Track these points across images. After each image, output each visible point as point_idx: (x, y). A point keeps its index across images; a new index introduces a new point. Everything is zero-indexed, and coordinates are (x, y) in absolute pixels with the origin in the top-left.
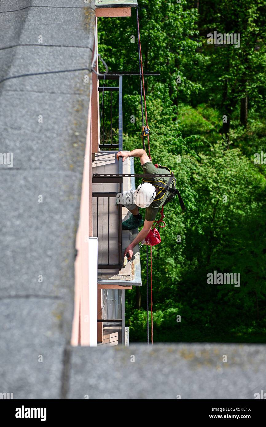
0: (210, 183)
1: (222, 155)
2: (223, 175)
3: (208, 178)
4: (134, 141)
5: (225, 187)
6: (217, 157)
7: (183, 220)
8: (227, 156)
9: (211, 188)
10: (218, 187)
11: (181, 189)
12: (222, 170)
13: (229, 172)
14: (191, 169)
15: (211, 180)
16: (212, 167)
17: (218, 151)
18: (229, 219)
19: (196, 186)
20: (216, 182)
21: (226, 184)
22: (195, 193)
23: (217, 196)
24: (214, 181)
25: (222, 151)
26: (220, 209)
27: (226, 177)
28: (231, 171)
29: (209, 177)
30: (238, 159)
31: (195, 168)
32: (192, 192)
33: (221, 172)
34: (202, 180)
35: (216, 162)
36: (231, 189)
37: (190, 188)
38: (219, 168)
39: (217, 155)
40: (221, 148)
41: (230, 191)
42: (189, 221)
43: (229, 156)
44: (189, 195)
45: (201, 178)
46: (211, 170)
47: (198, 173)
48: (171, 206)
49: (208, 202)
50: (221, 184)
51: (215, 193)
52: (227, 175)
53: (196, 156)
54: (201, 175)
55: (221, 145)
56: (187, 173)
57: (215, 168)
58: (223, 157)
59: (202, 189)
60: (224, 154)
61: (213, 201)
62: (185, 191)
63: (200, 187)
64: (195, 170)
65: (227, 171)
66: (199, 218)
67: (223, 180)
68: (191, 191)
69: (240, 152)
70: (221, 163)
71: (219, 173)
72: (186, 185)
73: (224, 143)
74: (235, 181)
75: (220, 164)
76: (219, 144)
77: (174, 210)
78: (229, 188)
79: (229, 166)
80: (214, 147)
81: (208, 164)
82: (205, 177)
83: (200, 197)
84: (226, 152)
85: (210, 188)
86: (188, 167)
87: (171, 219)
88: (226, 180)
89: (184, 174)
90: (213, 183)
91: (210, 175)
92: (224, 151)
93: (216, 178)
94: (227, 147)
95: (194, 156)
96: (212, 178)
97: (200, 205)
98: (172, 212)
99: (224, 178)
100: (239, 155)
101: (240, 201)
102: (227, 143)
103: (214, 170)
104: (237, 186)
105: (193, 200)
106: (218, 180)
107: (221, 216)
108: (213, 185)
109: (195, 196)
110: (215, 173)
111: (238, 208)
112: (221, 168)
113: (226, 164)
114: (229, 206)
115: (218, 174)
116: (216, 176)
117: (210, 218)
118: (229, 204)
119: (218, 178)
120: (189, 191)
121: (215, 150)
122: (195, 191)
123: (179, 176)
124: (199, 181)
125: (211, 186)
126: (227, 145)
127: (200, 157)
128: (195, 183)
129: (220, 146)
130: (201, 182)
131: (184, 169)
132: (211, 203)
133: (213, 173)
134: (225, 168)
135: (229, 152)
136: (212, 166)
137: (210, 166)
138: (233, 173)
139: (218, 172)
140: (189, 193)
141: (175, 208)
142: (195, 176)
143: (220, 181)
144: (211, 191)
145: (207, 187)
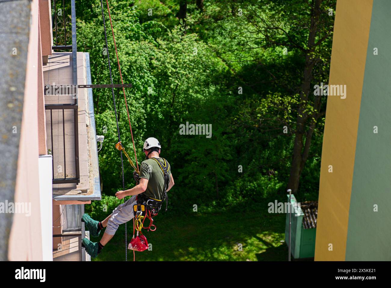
0: (169, 69)
1: (180, 41)
2: (181, 60)
3: (166, 64)
4: (91, 28)
5: (184, 72)
6: (175, 43)
7: (143, 106)
8: (185, 41)
9: (170, 73)
10: (177, 72)
11: (140, 74)
12: (181, 56)
13: (187, 58)
14: (150, 55)
15: (170, 65)
16: (171, 53)
17: (176, 36)
18: (188, 103)
19: (155, 71)
20: (175, 67)
21: (184, 69)
22: (154, 79)
23: (176, 81)
24: (173, 67)
25: (180, 36)
26: (179, 94)
27: (185, 62)
28: (189, 56)
29: (168, 63)
30: (196, 43)
31: (153, 54)
32: (151, 78)
33: (179, 57)
34: (161, 65)
35: (174, 47)
36: (189, 73)
37: (149, 74)
38: (178, 53)
39: (175, 40)
40: (178, 33)
41: (189, 76)
42: (148, 106)
43: (187, 41)
44: (148, 81)
45: (159, 63)
46: (169, 55)
47: (157, 59)
48: (130, 92)
49: (167, 86)
50: (180, 69)
51: (174, 78)
52: (186, 60)
53: (154, 42)
54: (159, 61)
55: (179, 30)
56: (146, 59)
57: (174, 53)
58: (181, 42)
59: (161, 75)
60: (182, 40)
61: (172, 86)
62: (145, 77)
63: (159, 72)
64: (153, 55)
65: (186, 56)
66: (159, 103)
67: (181, 65)
68: (150, 76)
69: (198, 37)
70: (179, 48)
71: (178, 58)
72: (145, 70)
73: (182, 28)
74: (193, 66)
75: (179, 50)
76: (177, 29)
77: (133, 96)
78: (187, 72)
79: (187, 51)
80: (171, 32)
81: (166, 49)
82: (163, 63)
83: (159, 82)
84: (183, 37)
85: (168, 73)
86: (146, 53)
87: (131, 105)
88: (185, 65)
89: (143, 60)
90: (171, 68)
91: (168, 61)
92: (182, 36)
93: (174, 63)
94: (184, 32)
95: (152, 42)
96: (170, 64)
97: (159, 91)
98: (132, 98)
99: (182, 63)
100: (196, 40)
101: (199, 85)
102: (185, 29)
103: (173, 56)
104: (195, 70)
105: (152, 85)
106: (176, 65)
107: (180, 100)
108: (172, 71)
109: (154, 82)
110: (174, 58)
111: (197, 92)
112: (179, 53)
113: (183, 49)
114: (188, 90)
115: (176, 59)
116: (174, 61)
117: (170, 103)
118: (188, 88)
119: (177, 63)
120: (148, 77)
121: (173, 36)
122: (154, 76)
123: (137, 62)
124: (158, 66)
125: (170, 71)
126: (184, 30)
127: (158, 43)
128: (153, 68)
129: (178, 32)
130: (161, 67)
131: (142, 55)
132: (170, 88)
133: (171, 58)
134: (183, 54)
135: (187, 38)
136: (170, 51)
137: (168, 51)
138: (191, 58)
139: (176, 57)
140: (149, 78)
141: (134, 94)
142: (154, 61)
143: (178, 66)
144: (170, 77)
145: (166, 72)
